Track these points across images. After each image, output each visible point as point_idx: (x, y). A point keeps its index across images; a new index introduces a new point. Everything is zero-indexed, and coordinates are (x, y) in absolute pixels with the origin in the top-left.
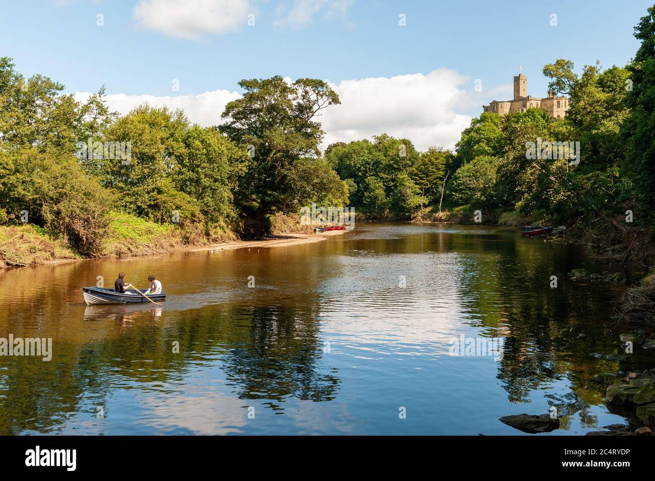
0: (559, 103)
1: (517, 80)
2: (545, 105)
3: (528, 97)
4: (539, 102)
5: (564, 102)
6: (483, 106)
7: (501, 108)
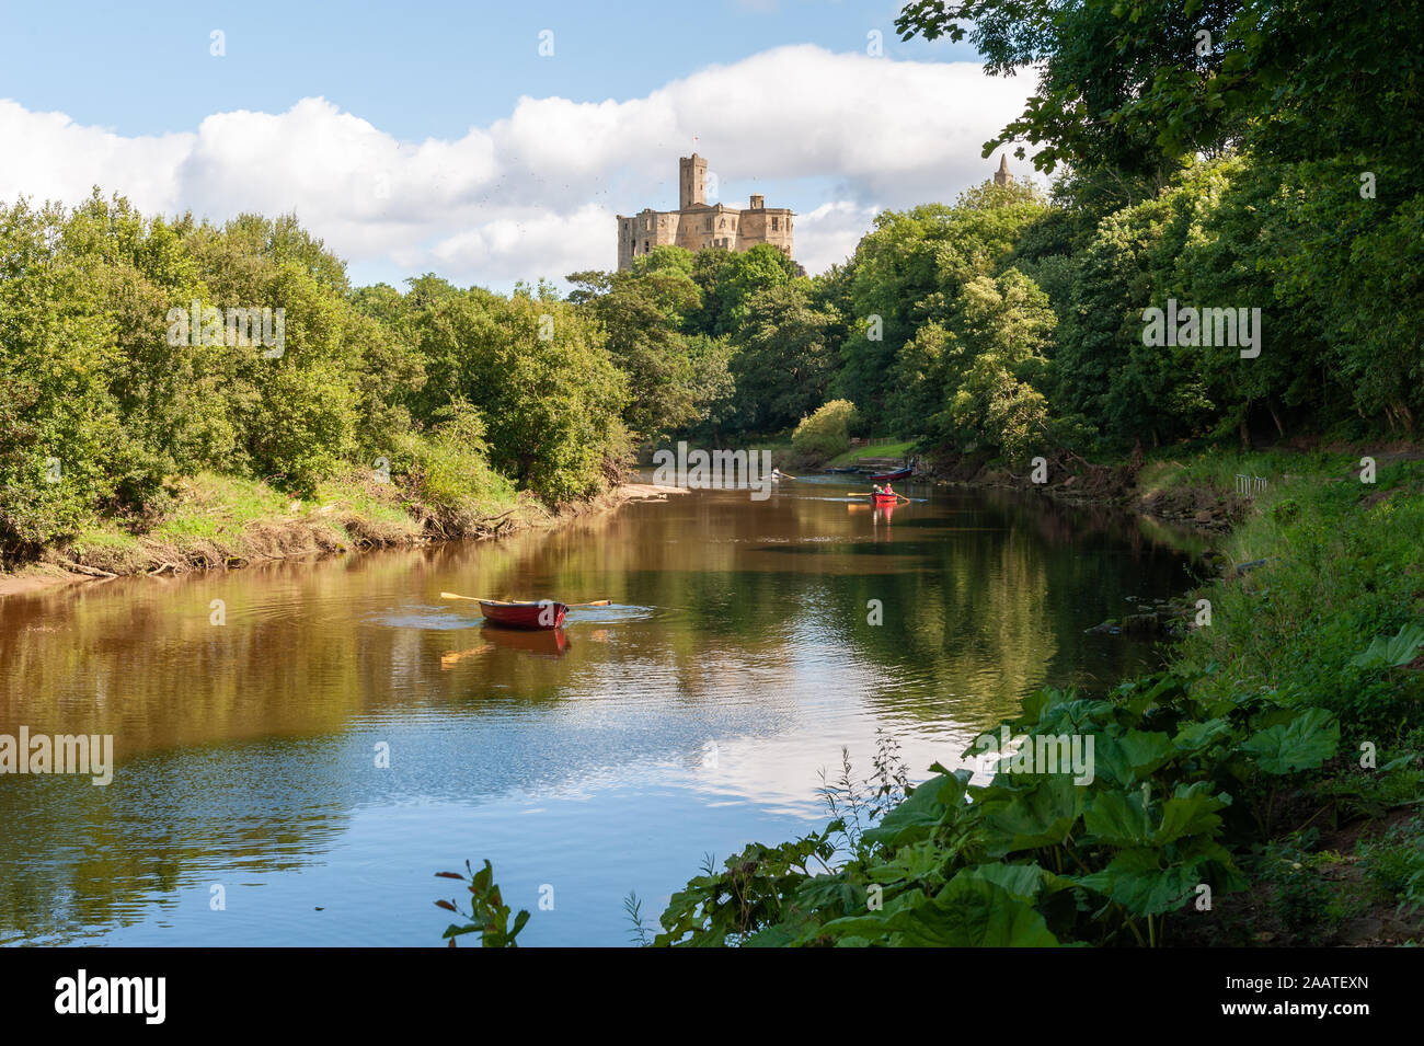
0: (775, 221)
1: (687, 166)
2: (748, 223)
3: (717, 205)
4: (738, 217)
5: (785, 220)
6: (618, 217)
7: (662, 226)
